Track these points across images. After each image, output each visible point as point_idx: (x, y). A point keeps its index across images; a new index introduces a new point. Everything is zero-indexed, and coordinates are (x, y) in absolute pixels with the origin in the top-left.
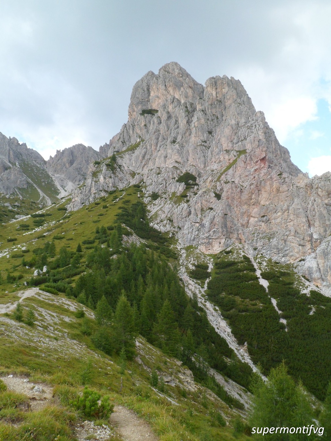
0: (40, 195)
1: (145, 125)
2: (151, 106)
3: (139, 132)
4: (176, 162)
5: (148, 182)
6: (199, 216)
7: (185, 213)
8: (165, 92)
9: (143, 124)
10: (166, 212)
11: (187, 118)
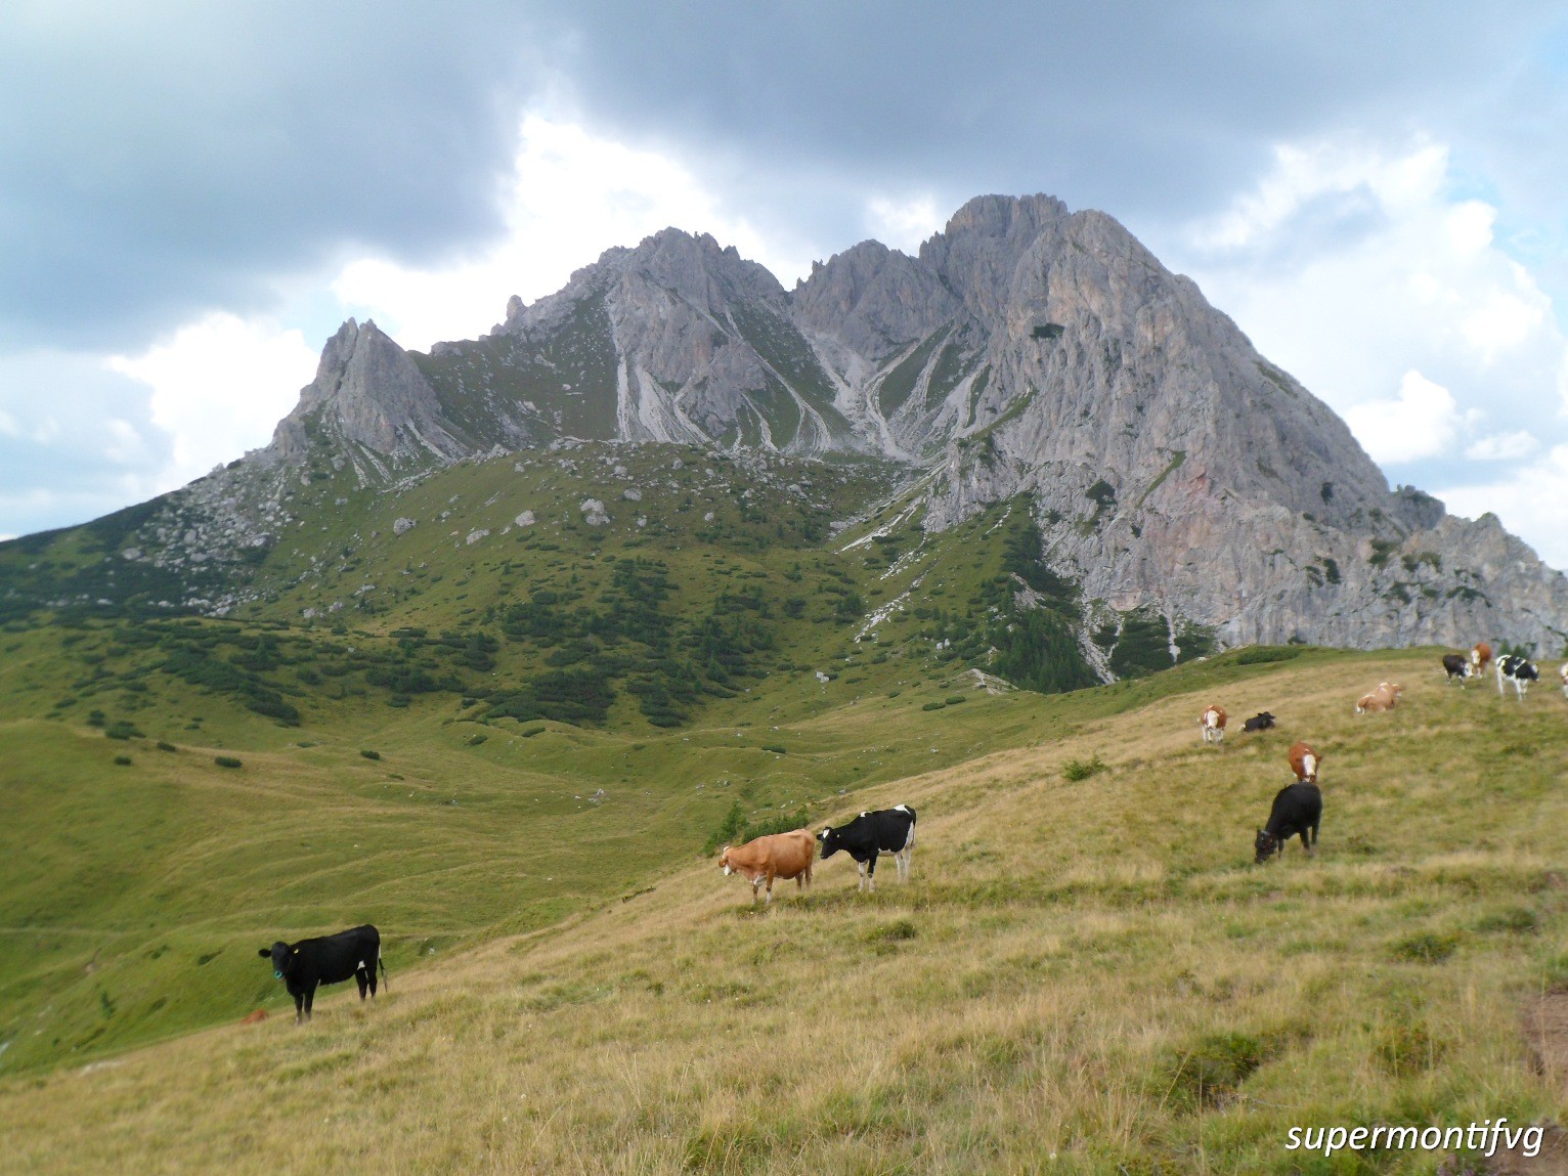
0: (797, 405)
1: (1040, 361)
2: (1050, 316)
3: (1028, 371)
4: (1088, 455)
5: (1045, 490)
7: (1094, 551)
8: (1074, 294)
9: (1036, 358)
10: (1070, 545)
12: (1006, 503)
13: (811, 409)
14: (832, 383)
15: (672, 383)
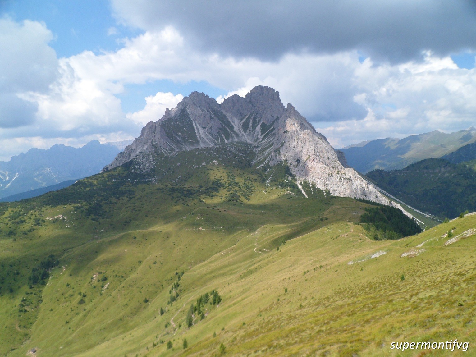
4: (295, 154)
5: (289, 159)
7: (298, 170)
10: (294, 169)
12: (283, 161)
13: (231, 132)
15: (204, 127)
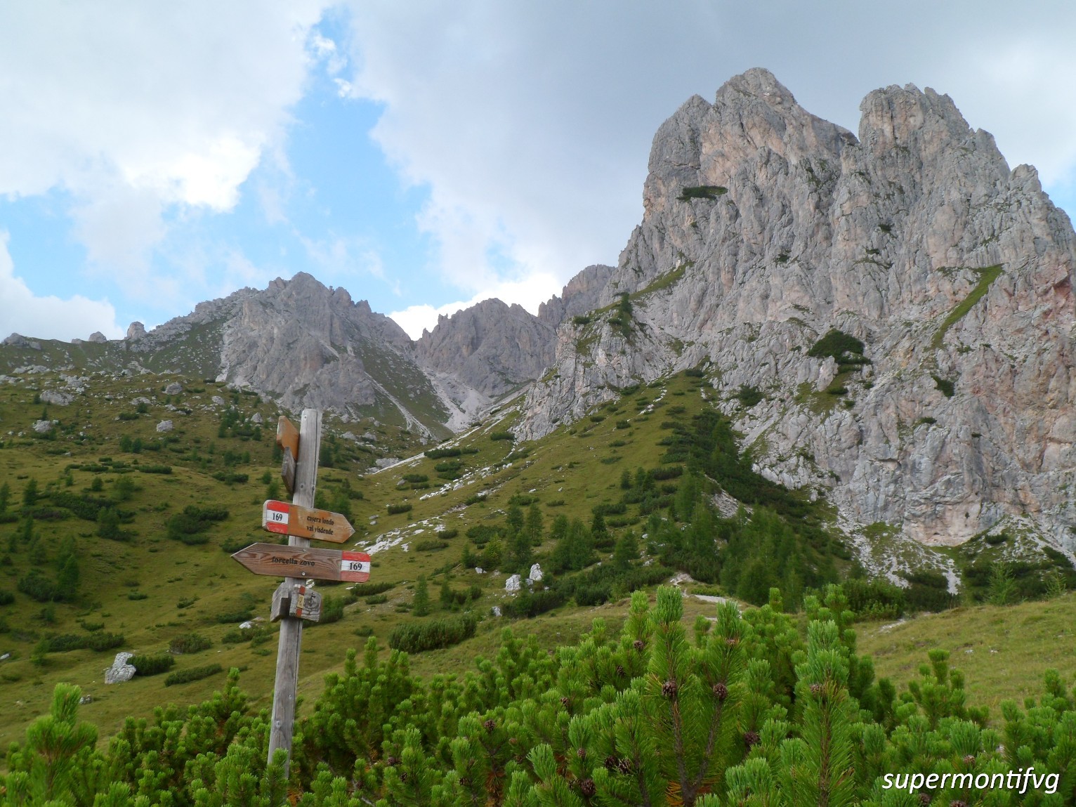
0: (405, 420)
1: (694, 225)
2: (707, 178)
3: (678, 243)
4: (797, 307)
5: (726, 361)
6: (896, 442)
7: (847, 438)
8: (740, 142)
9: (688, 224)
10: (792, 433)
11: (815, 196)
12: (657, 385)
14: (447, 409)
